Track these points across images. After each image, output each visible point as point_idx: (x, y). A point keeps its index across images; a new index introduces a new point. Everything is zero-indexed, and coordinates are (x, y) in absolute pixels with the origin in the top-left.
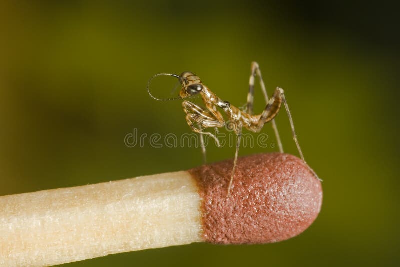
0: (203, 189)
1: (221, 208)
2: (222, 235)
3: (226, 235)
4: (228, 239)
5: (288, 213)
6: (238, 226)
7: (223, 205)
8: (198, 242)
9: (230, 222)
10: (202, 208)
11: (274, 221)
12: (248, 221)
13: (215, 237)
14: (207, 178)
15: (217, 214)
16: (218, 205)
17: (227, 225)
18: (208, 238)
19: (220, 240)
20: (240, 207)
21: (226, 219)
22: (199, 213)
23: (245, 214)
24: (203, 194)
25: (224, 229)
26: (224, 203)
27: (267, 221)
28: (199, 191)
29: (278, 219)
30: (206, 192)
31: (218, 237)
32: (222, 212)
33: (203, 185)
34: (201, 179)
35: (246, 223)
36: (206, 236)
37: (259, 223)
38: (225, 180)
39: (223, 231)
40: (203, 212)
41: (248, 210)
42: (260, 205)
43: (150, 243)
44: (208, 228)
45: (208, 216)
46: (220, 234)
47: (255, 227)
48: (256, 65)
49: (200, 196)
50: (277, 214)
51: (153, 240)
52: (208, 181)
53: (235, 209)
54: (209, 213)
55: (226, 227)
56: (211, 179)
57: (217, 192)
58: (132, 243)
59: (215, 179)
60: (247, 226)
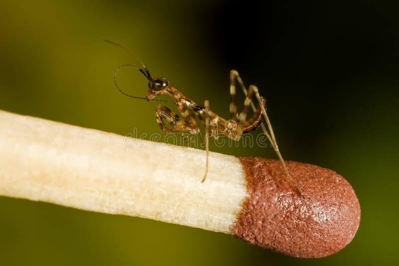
0: (252, 185)
1: (263, 211)
2: (252, 236)
3: (255, 237)
4: (256, 241)
5: (324, 237)
6: (270, 233)
7: (266, 209)
8: (225, 233)
9: (265, 227)
10: (244, 203)
11: (307, 240)
12: (282, 232)
13: (244, 235)
14: (258, 175)
15: (257, 215)
16: (261, 207)
17: (261, 229)
18: (236, 233)
19: (248, 239)
20: (282, 216)
21: (263, 222)
22: (239, 208)
23: (283, 224)
24: (251, 191)
25: (256, 231)
26: (268, 207)
27: (300, 238)
28: (247, 186)
29: (312, 240)
30: (255, 190)
31: (248, 235)
32: (262, 215)
33: (252, 181)
34: (252, 174)
35: (280, 233)
36: (237, 231)
37: (293, 237)
38: (275, 183)
39: (255, 232)
40: (244, 208)
41: (288, 221)
42: (301, 220)
43: (181, 219)
44: (242, 224)
45: (247, 213)
46: (250, 234)
47: (287, 239)
48: (235, 73)
49: (248, 192)
50: (314, 235)
51: (185, 218)
52: (258, 179)
53: (275, 216)
54: (249, 211)
55: (259, 229)
56: (262, 177)
57: (265, 194)
58: (164, 214)
59: (266, 179)
60: (280, 236)
